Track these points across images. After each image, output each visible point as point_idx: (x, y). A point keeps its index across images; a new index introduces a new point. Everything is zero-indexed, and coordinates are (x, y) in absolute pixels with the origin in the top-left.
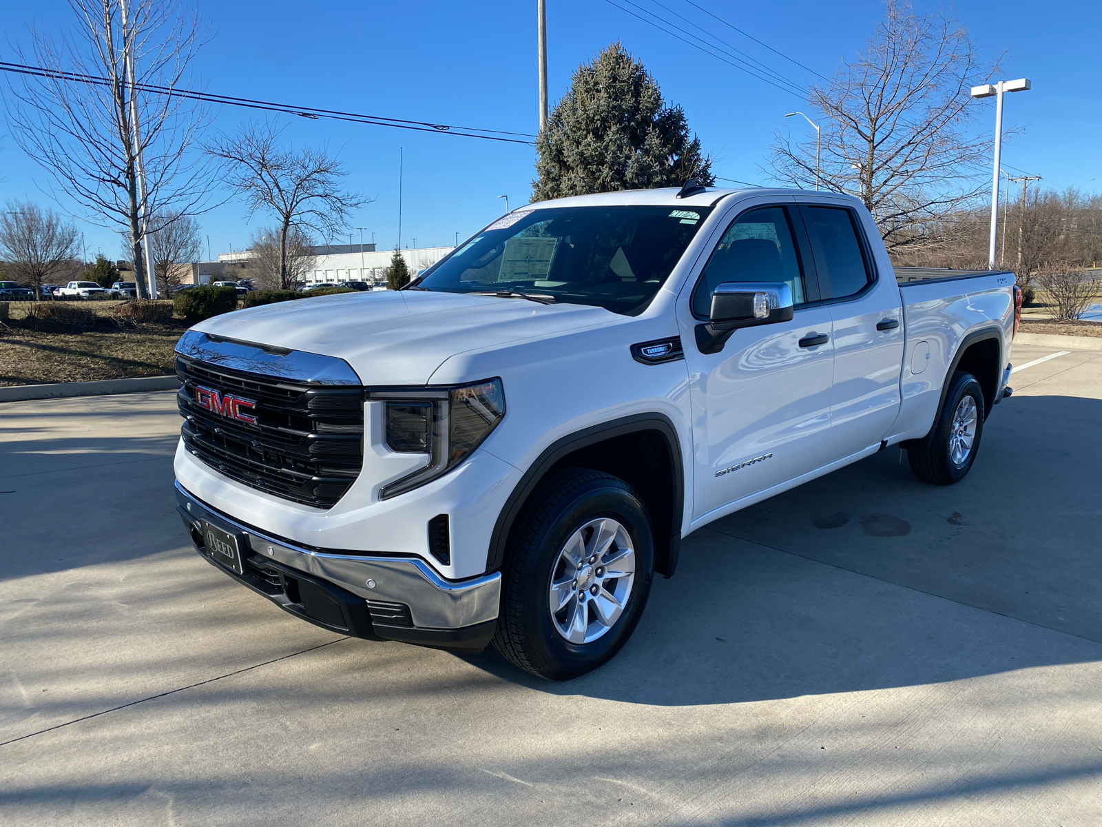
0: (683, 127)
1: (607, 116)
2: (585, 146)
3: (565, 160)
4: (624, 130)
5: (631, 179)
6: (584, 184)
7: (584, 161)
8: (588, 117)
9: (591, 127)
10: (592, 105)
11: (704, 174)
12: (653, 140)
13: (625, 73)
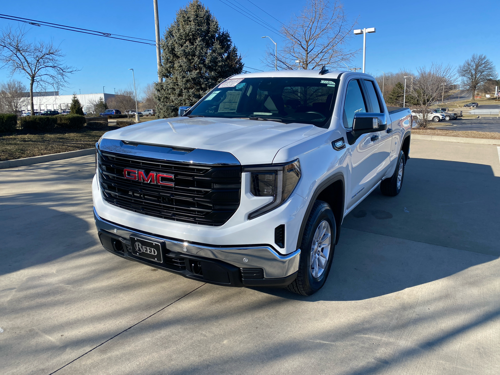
0: (229, 41)
1: (195, 34)
2: (185, 47)
3: (176, 53)
4: (203, 40)
5: (208, 63)
6: (186, 65)
7: (186, 54)
8: (186, 34)
9: (187, 38)
10: (188, 28)
11: (239, 62)
12: (217, 46)
13: (202, 14)
